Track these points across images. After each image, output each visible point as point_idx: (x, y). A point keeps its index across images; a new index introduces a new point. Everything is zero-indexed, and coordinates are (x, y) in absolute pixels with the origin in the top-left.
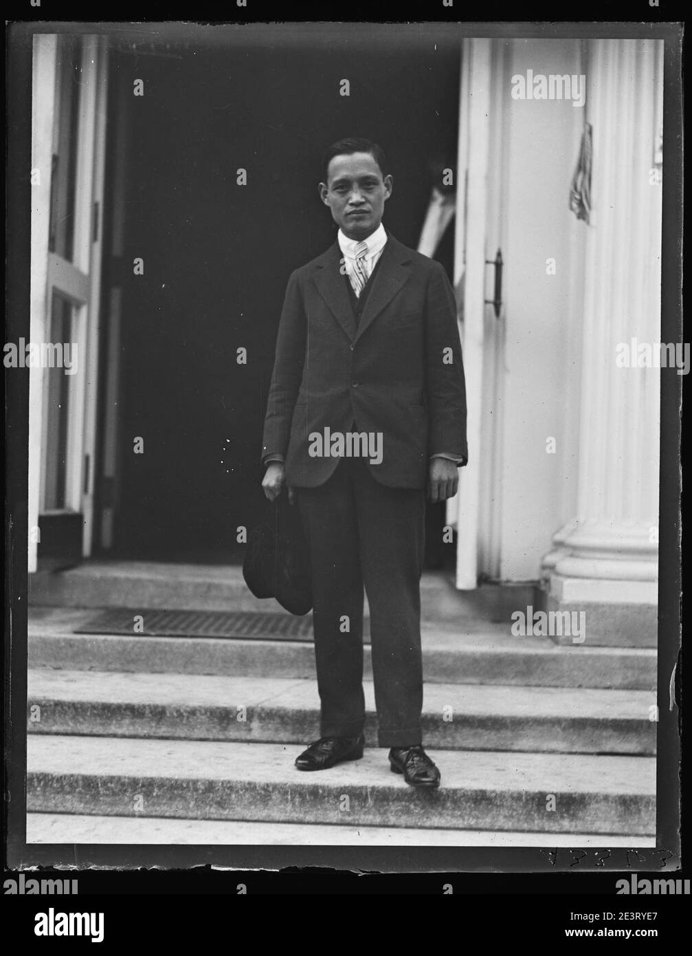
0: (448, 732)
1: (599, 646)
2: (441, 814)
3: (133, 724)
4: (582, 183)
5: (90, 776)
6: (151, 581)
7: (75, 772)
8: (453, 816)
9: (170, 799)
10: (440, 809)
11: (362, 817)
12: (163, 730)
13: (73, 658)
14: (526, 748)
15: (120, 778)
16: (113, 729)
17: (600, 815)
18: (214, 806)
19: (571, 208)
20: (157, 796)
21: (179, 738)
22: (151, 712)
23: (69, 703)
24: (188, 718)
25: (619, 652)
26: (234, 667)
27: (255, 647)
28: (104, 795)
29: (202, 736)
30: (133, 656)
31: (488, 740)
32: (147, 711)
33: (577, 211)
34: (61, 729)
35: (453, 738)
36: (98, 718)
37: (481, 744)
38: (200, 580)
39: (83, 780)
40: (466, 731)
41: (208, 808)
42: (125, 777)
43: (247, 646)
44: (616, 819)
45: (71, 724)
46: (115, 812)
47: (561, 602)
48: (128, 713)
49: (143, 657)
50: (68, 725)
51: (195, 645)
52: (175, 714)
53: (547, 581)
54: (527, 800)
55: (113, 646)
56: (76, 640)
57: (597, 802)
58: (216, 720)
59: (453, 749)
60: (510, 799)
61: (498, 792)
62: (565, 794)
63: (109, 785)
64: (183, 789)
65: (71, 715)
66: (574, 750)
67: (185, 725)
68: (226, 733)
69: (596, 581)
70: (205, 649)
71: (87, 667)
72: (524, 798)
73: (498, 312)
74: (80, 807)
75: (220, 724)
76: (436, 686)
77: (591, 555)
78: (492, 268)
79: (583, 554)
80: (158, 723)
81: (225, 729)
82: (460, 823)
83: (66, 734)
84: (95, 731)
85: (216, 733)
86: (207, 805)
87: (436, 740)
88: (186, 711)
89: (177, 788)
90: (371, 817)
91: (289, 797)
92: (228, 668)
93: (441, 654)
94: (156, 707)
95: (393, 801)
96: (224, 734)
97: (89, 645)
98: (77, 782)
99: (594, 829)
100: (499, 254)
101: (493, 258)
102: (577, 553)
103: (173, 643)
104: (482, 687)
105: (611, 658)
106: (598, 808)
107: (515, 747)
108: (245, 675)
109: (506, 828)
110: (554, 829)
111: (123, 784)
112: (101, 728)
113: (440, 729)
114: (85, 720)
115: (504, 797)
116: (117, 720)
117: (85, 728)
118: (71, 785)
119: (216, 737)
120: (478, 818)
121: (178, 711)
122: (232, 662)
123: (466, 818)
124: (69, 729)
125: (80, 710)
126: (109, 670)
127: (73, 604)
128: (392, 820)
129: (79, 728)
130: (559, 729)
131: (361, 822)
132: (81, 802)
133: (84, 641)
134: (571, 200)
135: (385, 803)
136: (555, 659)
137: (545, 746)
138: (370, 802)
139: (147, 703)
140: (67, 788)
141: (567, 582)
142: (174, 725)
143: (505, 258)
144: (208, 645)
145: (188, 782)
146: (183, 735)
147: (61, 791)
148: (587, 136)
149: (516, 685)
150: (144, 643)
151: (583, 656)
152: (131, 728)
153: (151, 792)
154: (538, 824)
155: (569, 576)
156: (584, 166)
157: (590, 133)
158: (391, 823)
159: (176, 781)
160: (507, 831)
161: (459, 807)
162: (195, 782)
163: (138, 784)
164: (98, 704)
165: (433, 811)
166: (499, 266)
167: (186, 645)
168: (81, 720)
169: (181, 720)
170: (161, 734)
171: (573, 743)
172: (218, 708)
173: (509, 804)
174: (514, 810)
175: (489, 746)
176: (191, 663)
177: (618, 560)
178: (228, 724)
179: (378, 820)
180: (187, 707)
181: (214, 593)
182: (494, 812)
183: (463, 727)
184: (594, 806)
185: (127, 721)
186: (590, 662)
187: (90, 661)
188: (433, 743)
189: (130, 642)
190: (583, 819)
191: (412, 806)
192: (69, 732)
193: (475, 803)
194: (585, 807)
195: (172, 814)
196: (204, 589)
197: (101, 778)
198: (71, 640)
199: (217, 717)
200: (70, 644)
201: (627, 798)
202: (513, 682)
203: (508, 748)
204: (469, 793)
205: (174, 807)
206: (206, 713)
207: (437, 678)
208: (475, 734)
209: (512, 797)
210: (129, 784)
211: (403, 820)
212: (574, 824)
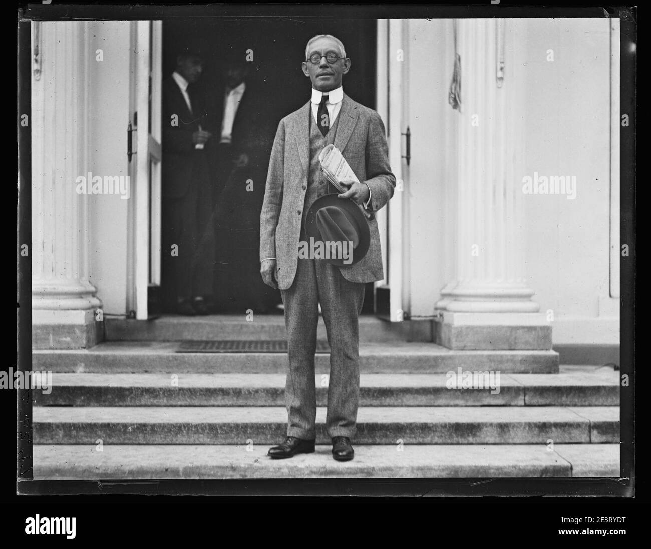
0: (399, 397)
1: (475, 350)
2: (403, 437)
3: (223, 399)
4: (455, 88)
5: (212, 424)
6: (207, 324)
7: (204, 422)
8: (410, 438)
9: (257, 434)
10: (403, 434)
11: (362, 440)
12: (241, 402)
13: (178, 366)
14: (442, 404)
15: (229, 424)
16: (212, 402)
17: (488, 434)
18: (281, 437)
19: (450, 103)
20: (250, 433)
21: (250, 406)
22: (234, 392)
23: (187, 389)
24: (254, 395)
25: (486, 353)
26: (270, 369)
27: (282, 357)
28: (221, 434)
29: (262, 404)
30: (212, 364)
31: (421, 401)
32: (231, 392)
33: (453, 104)
34: (183, 403)
35: (402, 401)
36: (204, 396)
37: (417, 403)
38: (236, 323)
39: (209, 426)
40: (408, 396)
41: (278, 438)
42: (232, 424)
43: (277, 356)
44: (497, 436)
45: (188, 400)
46: (227, 443)
47: (453, 326)
48: (221, 393)
49: (218, 365)
50: (187, 401)
51: (248, 357)
52: (247, 393)
53: (441, 315)
54: (449, 427)
55: (200, 359)
56: (179, 357)
57: (487, 427)
58: (270, 395)
59: (402, 406)
60: (440, 428)
61: (434, 424)
62: (469, 423)
63: (223, 428)
64: (264, 428)
65: (188, 396)
66: (468, 404)
67: (253, 398)
68: (276, 402)
69: (472, 314)
70: (253, 359)
71: (187, 371)
72: (448, 427)
73: (408, 163)
74: (208, 441)
75: (272, 397)
76: (385, 375)
77: (468, 299)
78: (405, 137)
79: (463, 299)
80: (237, 398)
81: (275, 400)
82: (414, 441)
83: (186, 406)
84: (202, 404)
85: (270, 402)
86: (277, 437)
87: (392, 401)
88: (253, 391)
89: (261, 428)
90: (366, 440)
91: (322, 431)
92: (267, 369)
93: (387, 357)
94: (236, 389)
95: (378, 431)
96: (275, 403)
97: (186, 359)
98: (205, 427)
99: (485, 441)
100: (408, 129)
101: (405, 132)
102: (459, 298)
103: (235, 356)
104: (411, 375)
105: (482, 356)
106: (487, 431)
107: (436, 404)
108: (276, 373)
109: (439, 442)
110: (464, 442)
111: (231, 428)
112: (205, 401)
113: (395, 396)
114: (196, 398)
115: (437, 426)
116: (214, 397)
117: (196, 402)
118: (202, 429)
119: (270, 405)
120: (423, 438)
121: (249, 391)
122: (269, 366)
123: (417, 438)
124: (187, 403)
125: (193, 393)
126: (198, 373)
127: (161, 339)
128: (378, 441)
129: (193, 402)
130: (459, 394)
131: (361, 443)
132: (208, 438)
133: (183, 357)
134: (449, 97)
135: (373, 432)
136: (451, 358)
137: (452, 403)
138: (366, 432)
139: (231, 387)
140: (200, 430)
141: (456, 315)
142: (247, 399)
143: (411, 131)
144: (255, 356)
145: (266, 424)
146: (252, 404)
147: (197, 432)
148: (458, 61)
149: (430, 373)
150: (218, 356)
151: (467, 356)
152: (223, 401)
153: (246, 431)
154: (456, 440)
155: (455, 312)
156: (456, 79)
157: (459, 59)
158: (377, 443)
159: (260, 424)
160: (440, 444)
161: (413, 433)
162: (270, 425)
163: (239, 427)
164: (203, 388)
165: (400, 435)
166: (408, 136)
167: (242, 357)
168: (194, 398)
169: (251, 396)
170: (239, 404)
171: (467, 401)
172: (271, 388)
173: (440, 430)
174: (443, 433)
175: (421, 404)
176: (246, 367)
177: (485, 301)
178: (277, 397)
179: (370, 441)
180: (254, 388)
181: (245, 330)
182: (432, 435)
183: (407, 394)
184: (485, 429)
185: (220, 398)
186: (470, 359)
187: (187, 368)
188: (391, 404)
189: (210, 356)
190: (480, 437)
191: (388, 433)
192: (187, 405)
193: (422, 430)
194: (480, 430)
195: (259, 443)
196: (239, 328)
197: (219, 424)
198: (176, 356)
199: (270, 394)
200: (175, 359)
201: (503, 424)
202: (428, 371)
203: (432, 405)
204: (419, 425)
205: (259, 439)
206: (264, 392)
207: (385, 371)
208: (414, 398)
209: (441, 426)
210: (234, 427)
211: (384, 440)
212: (475, 439)
